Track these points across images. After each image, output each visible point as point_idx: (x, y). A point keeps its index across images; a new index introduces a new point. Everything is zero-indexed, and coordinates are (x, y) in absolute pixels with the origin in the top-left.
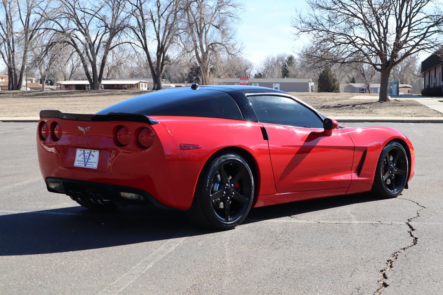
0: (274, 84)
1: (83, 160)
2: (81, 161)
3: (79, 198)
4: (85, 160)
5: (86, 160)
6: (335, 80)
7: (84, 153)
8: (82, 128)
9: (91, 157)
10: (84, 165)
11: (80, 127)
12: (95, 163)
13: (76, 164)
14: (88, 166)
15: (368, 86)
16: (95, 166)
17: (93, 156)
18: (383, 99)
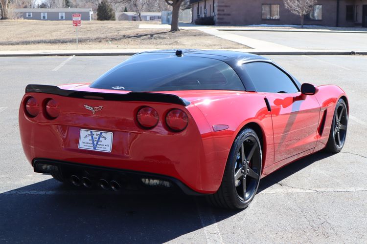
0: (60, 13)
1: (92, 142)
2: (87, 143)
3: (84, 182)
4: (93, 142)
5: (95, 143)
6: (111, 10)
7: (92, 135)
8: (90, 107)
9: (101, 139)
10: (93, 148)
11: (87, 106)
12: (108, 146)
13: (81, 146)
14: (98, 149)
15: (140, 15)
16: (108, 149)
17: (105, 139)
18: (174, 29)
